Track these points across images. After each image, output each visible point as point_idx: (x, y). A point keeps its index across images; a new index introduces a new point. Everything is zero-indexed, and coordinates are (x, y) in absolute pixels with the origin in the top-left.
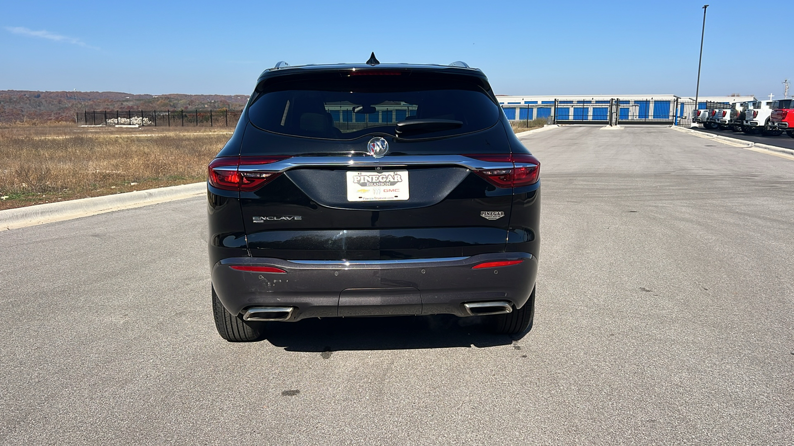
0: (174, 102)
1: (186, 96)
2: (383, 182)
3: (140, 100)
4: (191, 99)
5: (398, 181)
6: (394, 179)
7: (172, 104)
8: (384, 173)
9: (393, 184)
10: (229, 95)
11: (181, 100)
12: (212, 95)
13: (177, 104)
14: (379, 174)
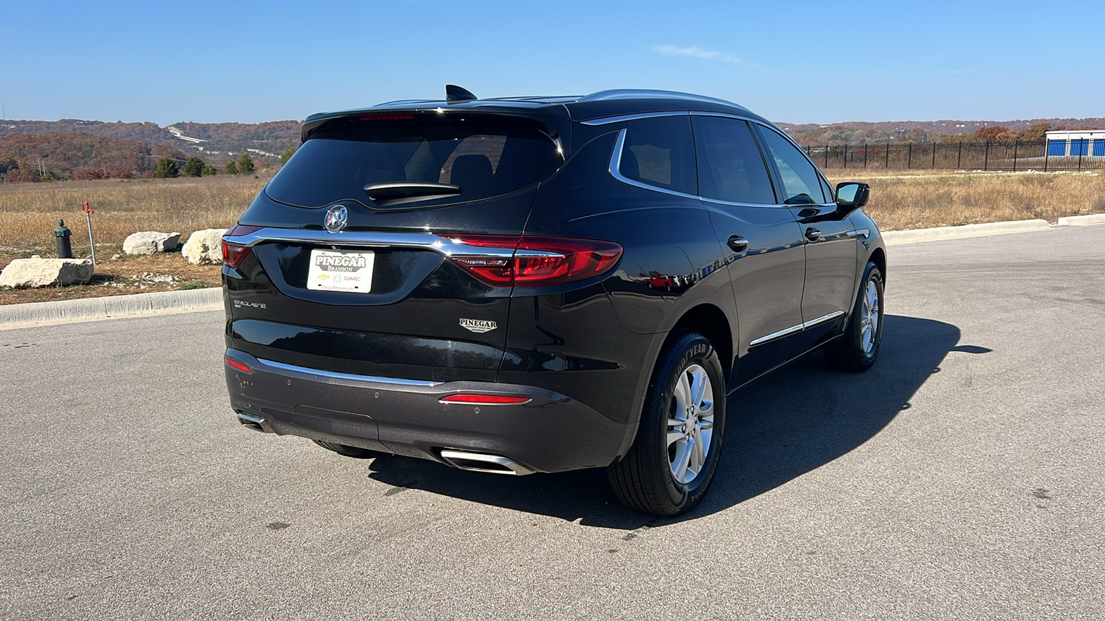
0: (847, 133)
1: (865, 124)
2: (345, 267)
3: (802, 132)
4: (870, 129)
5: (361, 267)
6: (357, 263)
7: (844, 136)
8: (348, 255)
9: (355, 269)
10: (929, 121)
11: (857, 130)
12: (903, 122)
13: (851, 136)
14: (343, 256)
